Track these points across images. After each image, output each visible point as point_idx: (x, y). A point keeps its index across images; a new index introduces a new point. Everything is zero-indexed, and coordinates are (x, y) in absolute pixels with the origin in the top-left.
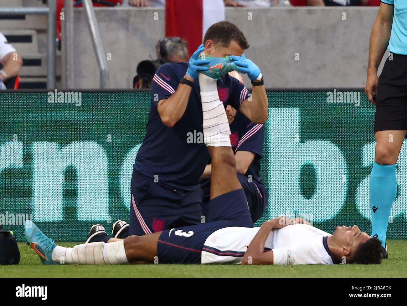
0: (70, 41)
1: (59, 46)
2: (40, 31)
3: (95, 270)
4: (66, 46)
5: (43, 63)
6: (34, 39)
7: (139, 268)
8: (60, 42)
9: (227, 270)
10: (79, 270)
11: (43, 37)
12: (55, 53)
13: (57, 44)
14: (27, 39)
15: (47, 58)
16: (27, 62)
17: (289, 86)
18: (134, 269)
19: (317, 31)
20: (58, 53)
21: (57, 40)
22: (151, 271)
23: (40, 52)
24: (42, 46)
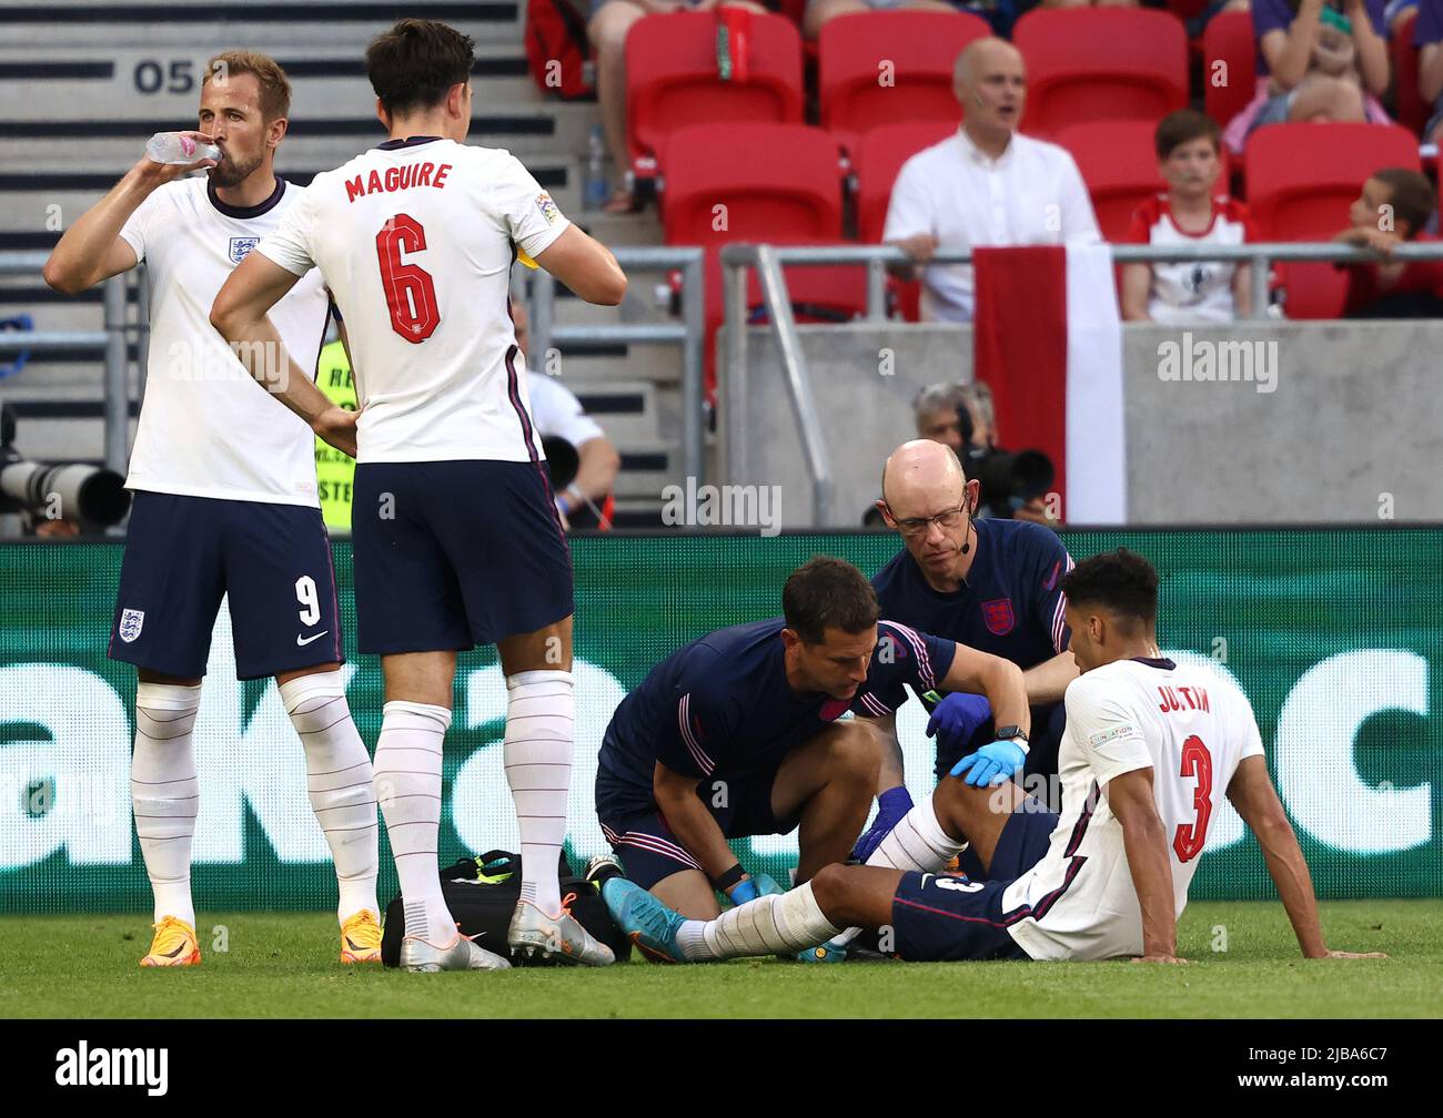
0: (739, 410)
1: (711, 422)
2: (663, 385)
3: (803, 977)
4: (728, 422)
5: (672, 462)
6: (650, 404)
7: (913, 970)
8: (713, 413)
9: (1129, 974)
10: (763, 975)
11: (672, 399)
12: (701, 439)
13: (708, 418)
14: (631, 404)
15: (682, 452)
16: (632, 462)
17: (1281, 517)
18: (899, 973)
19: (1351, 381)
20: (710, 438)
21: (707, 406)
22: (941, 979)
23: (663, 435)
24: (668, 421)
